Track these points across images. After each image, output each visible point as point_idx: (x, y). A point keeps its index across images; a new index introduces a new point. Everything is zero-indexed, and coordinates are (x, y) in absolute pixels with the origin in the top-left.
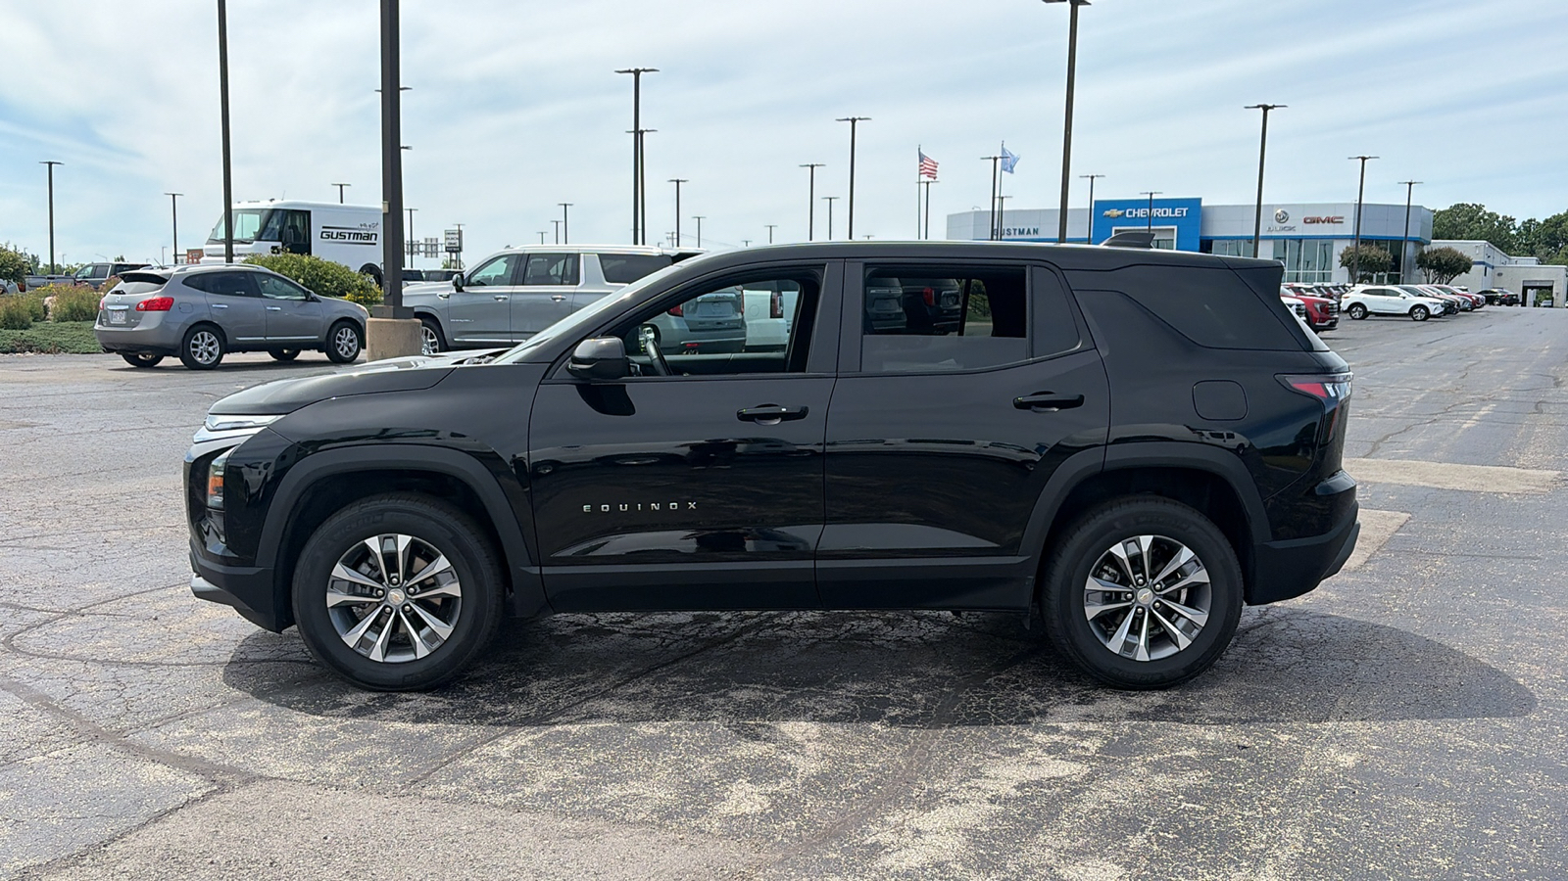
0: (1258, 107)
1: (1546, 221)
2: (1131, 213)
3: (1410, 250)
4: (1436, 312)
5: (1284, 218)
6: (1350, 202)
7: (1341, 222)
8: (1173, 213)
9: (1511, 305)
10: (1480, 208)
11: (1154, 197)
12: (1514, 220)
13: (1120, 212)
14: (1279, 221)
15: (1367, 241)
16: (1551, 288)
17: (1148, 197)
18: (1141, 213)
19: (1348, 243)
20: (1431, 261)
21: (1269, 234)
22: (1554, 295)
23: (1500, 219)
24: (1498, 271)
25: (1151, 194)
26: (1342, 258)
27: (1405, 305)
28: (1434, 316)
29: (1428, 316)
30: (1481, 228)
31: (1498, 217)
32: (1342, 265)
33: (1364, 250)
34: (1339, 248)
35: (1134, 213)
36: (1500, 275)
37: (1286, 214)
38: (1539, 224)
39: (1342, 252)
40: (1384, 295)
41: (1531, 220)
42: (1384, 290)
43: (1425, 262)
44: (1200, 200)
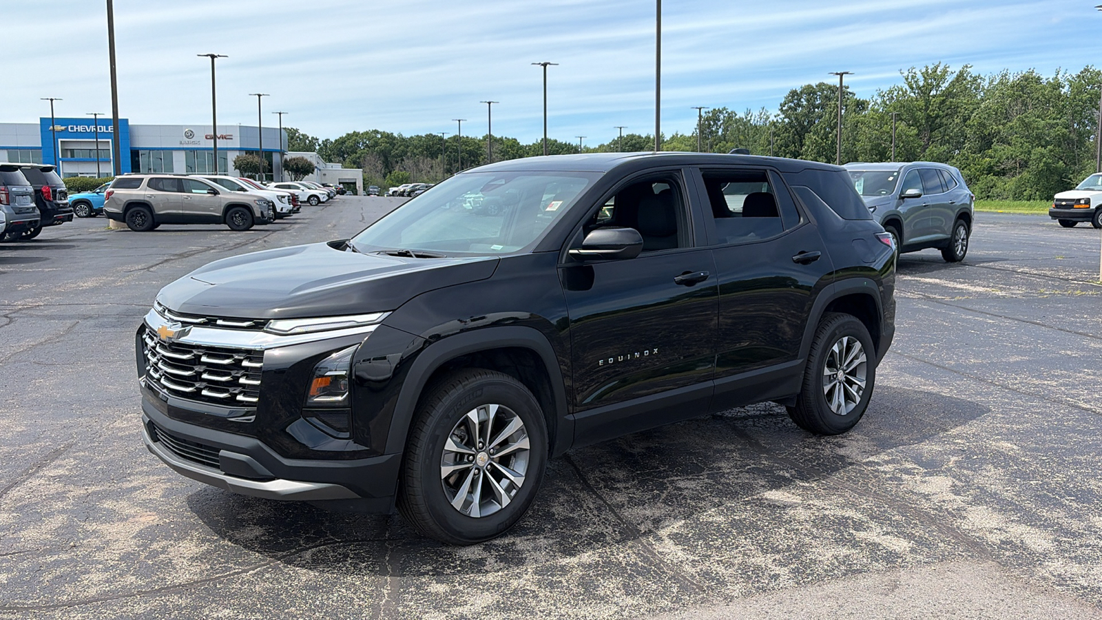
0: (207, 55)
1: (336, 141)
2: (72, 128)
3: (276, 158)
4: (324, 200)
5: (191, 135)
6: (235, 124)
7: (232, 139)
8: (107, 129)
9: (343, 194)
10: (297, 131)
11: (98, 117)
12: (318, 139)
13: (63, 128)
14: (187, 137)
15: (249, 152)
16: (355, 183)
17: (93, 117)
18: (80, 129)
19: (237, 153)
20: (292, 166)
21: (181, 146)
22: (357, 188)
23: (310, 139)
24: (324, 172)
25: (95, 115)
26: (235, 163)
27: (304, 195)
28: (323, 202)
29: (319, 202)
30: (299, 144)
31: (308, 137)
32: (236, 168)
33: (250, 158)
34: (232, 157)
35: (75, 128)
36: (325, 175)
37: (192, 132)
38: (332, 142)
39: (234, 159)
40: (290, 188)
41: (327, 140)
42: (289, 185)
43: (289, 166)
44: (127, 120)
